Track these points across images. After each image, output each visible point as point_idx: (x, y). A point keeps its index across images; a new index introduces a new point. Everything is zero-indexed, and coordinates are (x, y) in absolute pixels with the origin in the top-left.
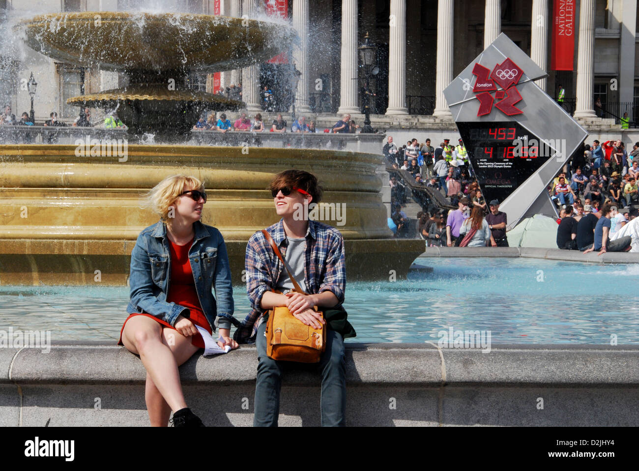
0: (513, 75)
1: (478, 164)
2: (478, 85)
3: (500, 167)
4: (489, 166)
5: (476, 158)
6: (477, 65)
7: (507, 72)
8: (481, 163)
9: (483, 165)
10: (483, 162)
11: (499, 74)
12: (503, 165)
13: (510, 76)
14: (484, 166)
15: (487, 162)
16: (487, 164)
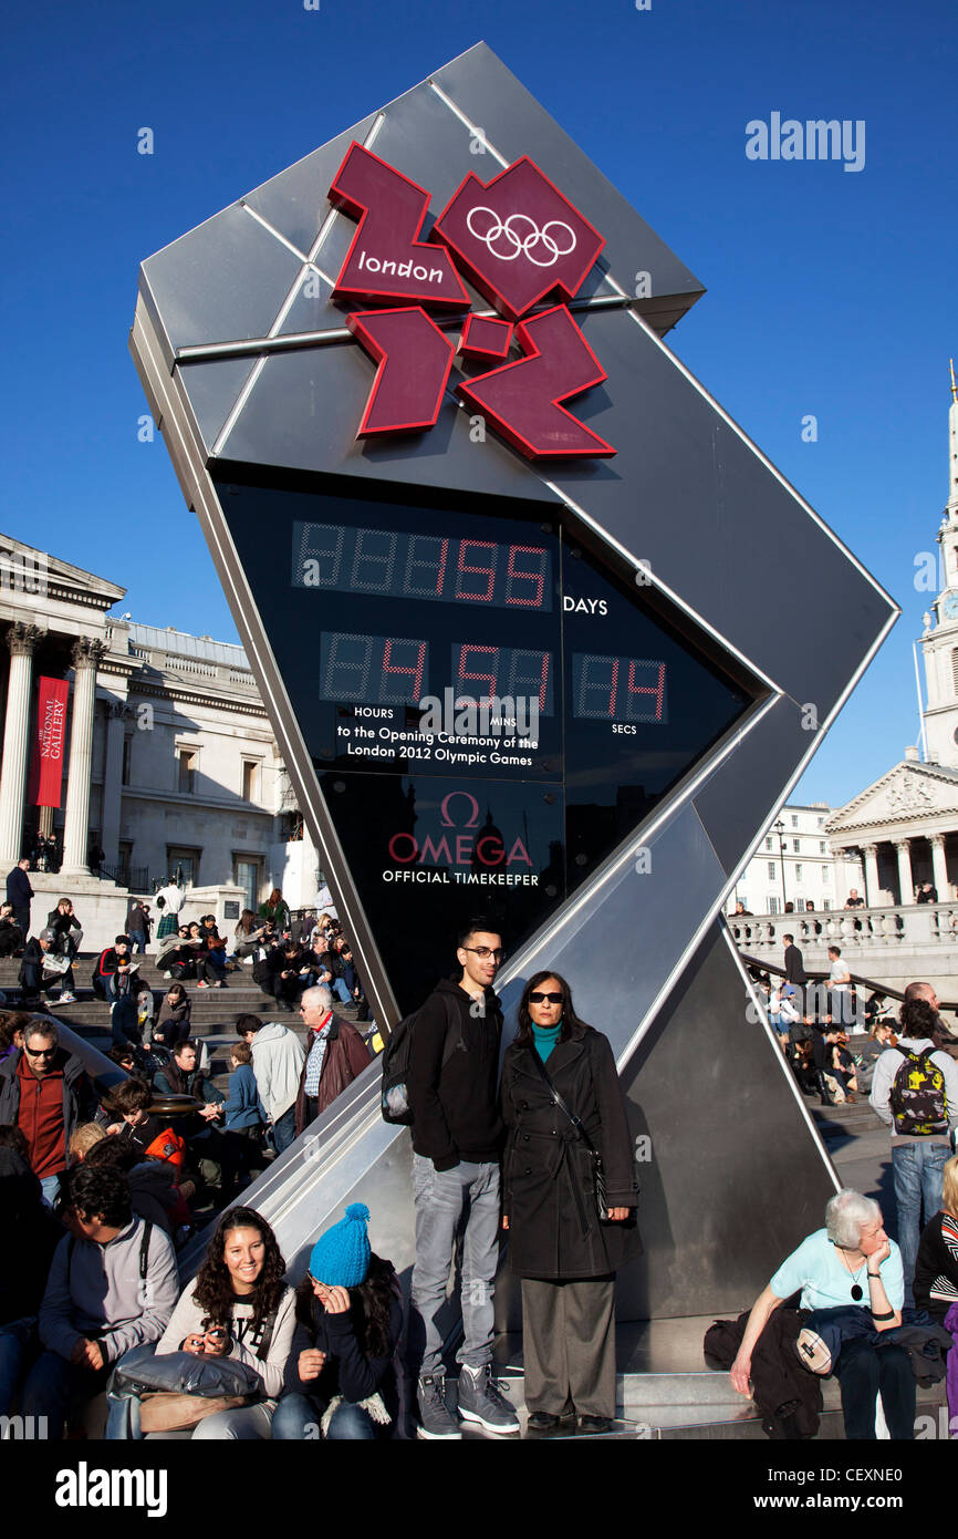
0: (557, 252)
1: (342, 731)
2: (364, 261)
3: (471, 759)
4: (406, 752)
5: (329, 692)
6: (357, 149)
7: (523, 230)
8: (360, 731)
9: (370, 743)
10: (373, 724)
11: (483, 223)
12: (487, 750)
13: (540, 251)
14: (377, 751)
15: (393, 725)
16: (394, 736)
